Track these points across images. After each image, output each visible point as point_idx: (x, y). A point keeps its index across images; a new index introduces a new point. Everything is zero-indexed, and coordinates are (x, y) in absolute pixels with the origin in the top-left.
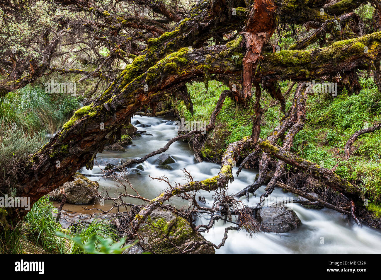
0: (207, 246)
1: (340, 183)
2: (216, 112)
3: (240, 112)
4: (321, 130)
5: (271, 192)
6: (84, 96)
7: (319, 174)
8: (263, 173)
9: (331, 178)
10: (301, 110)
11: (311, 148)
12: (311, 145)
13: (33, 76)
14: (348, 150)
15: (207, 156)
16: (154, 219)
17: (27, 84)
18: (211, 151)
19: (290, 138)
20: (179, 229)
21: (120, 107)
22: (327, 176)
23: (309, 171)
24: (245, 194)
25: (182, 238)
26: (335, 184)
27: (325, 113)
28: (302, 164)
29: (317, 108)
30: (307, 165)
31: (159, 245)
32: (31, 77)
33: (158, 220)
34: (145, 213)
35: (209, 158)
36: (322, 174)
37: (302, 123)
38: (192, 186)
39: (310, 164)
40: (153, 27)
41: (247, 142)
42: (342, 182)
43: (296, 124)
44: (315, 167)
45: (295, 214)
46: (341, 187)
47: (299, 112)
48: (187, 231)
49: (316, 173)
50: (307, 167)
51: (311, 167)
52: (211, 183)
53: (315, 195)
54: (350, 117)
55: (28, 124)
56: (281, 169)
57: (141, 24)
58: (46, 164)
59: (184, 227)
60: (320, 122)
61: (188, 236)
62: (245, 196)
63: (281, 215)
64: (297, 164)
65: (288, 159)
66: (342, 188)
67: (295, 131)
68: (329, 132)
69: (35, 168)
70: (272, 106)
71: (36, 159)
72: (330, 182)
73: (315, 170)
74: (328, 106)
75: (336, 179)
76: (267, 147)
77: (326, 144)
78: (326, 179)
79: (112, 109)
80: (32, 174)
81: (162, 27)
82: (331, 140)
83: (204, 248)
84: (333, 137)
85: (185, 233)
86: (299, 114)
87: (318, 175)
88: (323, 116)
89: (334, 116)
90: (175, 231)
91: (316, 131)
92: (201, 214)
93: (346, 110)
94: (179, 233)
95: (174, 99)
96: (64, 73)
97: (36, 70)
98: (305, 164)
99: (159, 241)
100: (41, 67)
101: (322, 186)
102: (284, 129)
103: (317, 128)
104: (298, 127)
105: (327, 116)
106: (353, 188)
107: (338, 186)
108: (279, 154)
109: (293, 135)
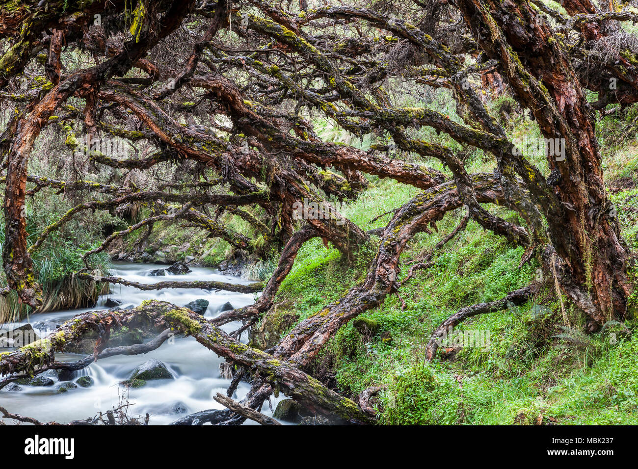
2: (279, 272)
7: (275, 376)
22: (290, 382)
23: (255, 370)
28: (241, 356)
30: (252, 357)
36: (280, 377)
39: (257, 356)
44: (268, 364)
49: (269, 375)
50: (251, 363)
51: (260, 362)
72: (297, 394)
73: (267, 368)
75: (309, 390)
98: (248, 356)
108: (199, 335)
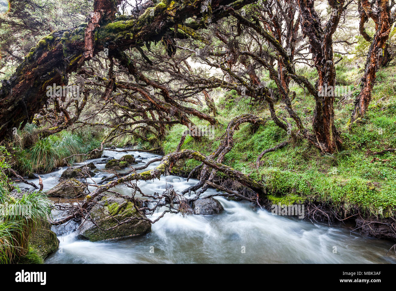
0: (144, 221)
1: (248, 181)
2: (181, 144)
3: (197, 144)
4: (245, 153)
5: (206, 190)
6: (112, 144)
8: (203, 178)
9: (241, 177)
10: (229, 139)
11: (237, 163)
12: (236, 161)
13: (66, 124)
14: (258, 162)
15: (173, 172)
16: (111, 203)
17: (62, 129)
18: (176, 169)
19: (222, 155)
20: (126, 210)
22: (238, 175)
23: (226, 172)
24: (188, 192)
25: (127, 216)
26: (244, 181)
27: (248, 142)
28: (221, 167)
29: (244, 140)
31: (108, 221)
32: (65, 125)
33: (113, 204)
34: (94, 194)
35: (175, 173)
36: (235, 174)
37: (230, 147)
38: (132, 177)
39: (226, 167)
40: (135, 88)
41: (183, 153)
42: (249, 180)
43: (226, 148)
44: (230, 170)
45: (220, 203)
46: (248, 183)
47: (228, 140)
48: (132, 211)
49: (231, 173)
50: (225, 170)
51: (227, 169)
52: (147, 174)
53: (236, 192)
54: (263, 143)
55: (60, 154)
56: (213, 174)
57: (128, 86)
59: (131, 208)
60: (245, 148)
61: (131, 214)
62: (188, 193)
63: (209, 204)
64: (218, 167)
65: (211, 164)
66: (250, 184)
67: (226, 152)
68: (248, 153)
70: (217, 141)
72: (241, 180)
73: (230, 171)
74: (250, 138)
75: (245, 178)
76: (197, 156)
77: (247, 160)
78: (238, 178)
81: (141, 88)
82: (249, 158)
83: (142, 222)
84: (250, 155)
85: (130, 212)
86: (229, 141)
87: (233, 175)
88: (247, 144)
89: (253, 144)
90: (123, 211)
91: (242, 154)
92: (151, 203)
93: (260, 139)
94: (126, 212)
95: (160, 140)
96: (92, 126)
97: (69, 121)
98: (223, 167)
99: (109, 218)
100: (72, 119)
101: (242, 186)
102: (220, 151)
103: (243, 152)
104: (227, 149)
105: (249, 144)
106: (258, 185)
107: (247, 182)
108: (205, 161)
109: (224, 154)
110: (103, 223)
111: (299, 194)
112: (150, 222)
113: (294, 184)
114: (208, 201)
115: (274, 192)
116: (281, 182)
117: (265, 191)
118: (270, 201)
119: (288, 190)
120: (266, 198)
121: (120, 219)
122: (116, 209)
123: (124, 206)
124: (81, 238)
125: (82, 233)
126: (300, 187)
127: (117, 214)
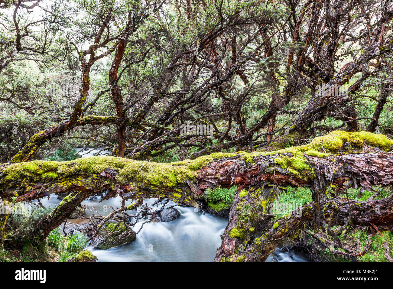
0: (132, 234)
16: (109, 224)
20: (120, 227)
21: (78, 199)
25: (121, 231)
31: (110, 236)
33: (111, 224)
34: (102, 224)
38: (123, 209)
45: (178, 211)
58: (53, 219)
59: (122, 226)
61: (123, 230)
62: (156, 204)
63: (170, 213)
69: (49, 220)
71: (49, 217)
79: (76, 200)
80: (48, 223)
83: (130, 234)
85: (122, 228)
90: (118, 228)
94: (120, 229)
99: (110, 234)
110: (107, 238)
111: (226, 203)
112: (135, 233)
113: (223, 197)
114: (170, 211)
115: (211, 201)
116: (216, 195)
117: (206, 201)
118: (210, 207)
119: (220, 200)
120: (207, 205)
121: (117, 234)
122: (114, 227)
123: (118, 225)
124: (97, 248)
125: (96, 245)
126: (226, 199)
127: (114, 231)
